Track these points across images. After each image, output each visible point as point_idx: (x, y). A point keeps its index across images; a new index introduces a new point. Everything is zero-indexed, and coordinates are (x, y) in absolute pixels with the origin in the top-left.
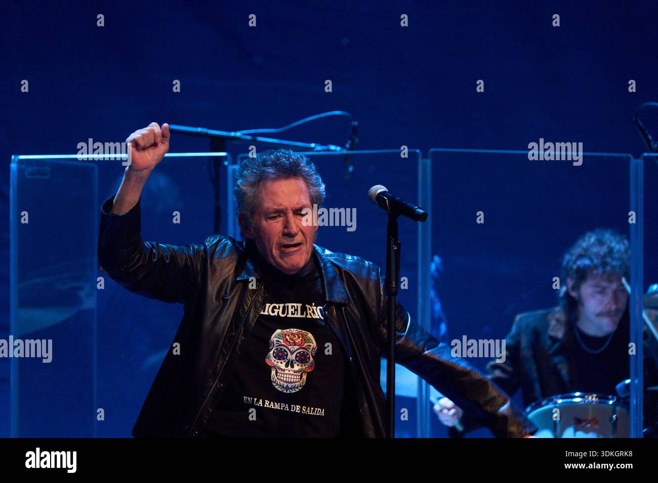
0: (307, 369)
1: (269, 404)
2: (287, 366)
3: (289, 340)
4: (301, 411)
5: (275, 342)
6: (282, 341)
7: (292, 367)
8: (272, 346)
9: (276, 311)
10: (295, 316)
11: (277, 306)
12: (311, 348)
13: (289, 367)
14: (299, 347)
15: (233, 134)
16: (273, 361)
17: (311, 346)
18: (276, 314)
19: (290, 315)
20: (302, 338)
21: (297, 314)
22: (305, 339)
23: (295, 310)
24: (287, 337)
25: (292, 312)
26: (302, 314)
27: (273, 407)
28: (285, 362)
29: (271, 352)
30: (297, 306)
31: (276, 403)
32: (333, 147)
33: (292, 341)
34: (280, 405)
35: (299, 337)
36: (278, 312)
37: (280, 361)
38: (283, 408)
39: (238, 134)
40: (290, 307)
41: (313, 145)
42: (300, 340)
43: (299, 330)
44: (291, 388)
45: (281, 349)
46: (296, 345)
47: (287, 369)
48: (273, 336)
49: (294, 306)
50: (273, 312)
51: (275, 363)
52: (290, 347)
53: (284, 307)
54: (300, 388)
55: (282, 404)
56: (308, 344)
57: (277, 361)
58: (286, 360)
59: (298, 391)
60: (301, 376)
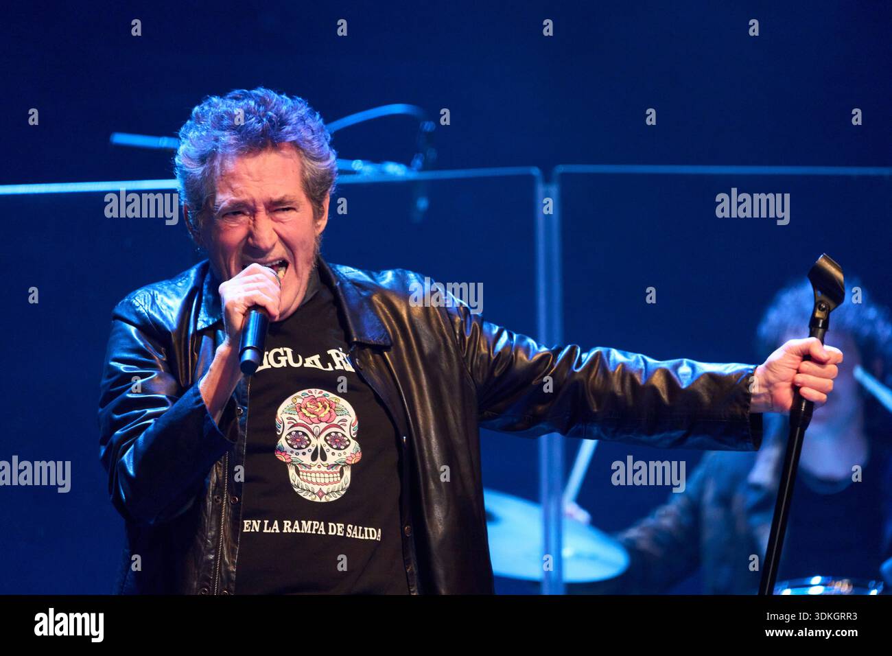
0: (351, 459)
1: (292, 527)
2: (314, 458)
3: (308, 415)
4: (345, 534)
5: (286, 421)
6: (296, 417)
7: (324, 458)
8: (282, 428)
9: (283, 359)
11: (281, 351)
12: (348, 423)
13: (319, 460)
14: (326, 425)
16: (288, 453)
17: (346, 421)
18: (283, 364)
20: (330, 408)
22: (336, 410)
24: (304, 411)
27: (298, 531)
28: (309, 451)
29: (282, 442)
31: (304, 522)
34: (312, 525)
35: (325, 407)
36: (287, 361)
37: (300, 452)
38: (317, 530)
42: (326, 412)
43: (325, 392)
44: (328, 494)
45: (297, 432)
46: (321, 422)
47: (314, 463)
48: (280, 411)
51: (293, 456)
52: (311, 427)
55: (315, 523)
56: (343, 417)
57: (295, 451)
58: (310, 447)
59: (339, 497)
60: (342, 473)
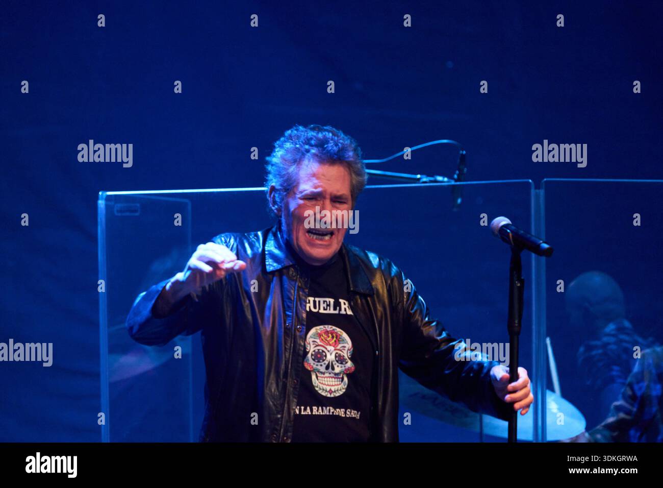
0: (347, 370)
1: (318, 411)
4: (346, 415)
5: (312, 343)
6: (318, 341)
8: (309, 347)
10: (328, 311)
12: (346, 349)
16: (312, 365)
17: (345, 347)
20: (336, 338)
21: (330, 310)
22: (340, 340)
25: (324, 308)
26: (335, 309)
27: (321, 413)
28: (325, 364)
29: (309, 357)
30: (329, 301)
32: (440, 178)
34: (329, 410)
35: (333, 337)
36: (310, 307)
37: (319, 364)
38: (333, 413)
40: (322, 302)
41: (419, 176)
43: (334, 327)
44: (335, 392)
45: (319, 350)
47: (327, 371)
48: (308, 336)
49: (326, 301)
51: (315, 366)
53: (315, 302)
54: (343, 391)
56: (343, 345)
57: (316, 364)
58: (326, 361)
59: (341, 393)
60: (343, 379)
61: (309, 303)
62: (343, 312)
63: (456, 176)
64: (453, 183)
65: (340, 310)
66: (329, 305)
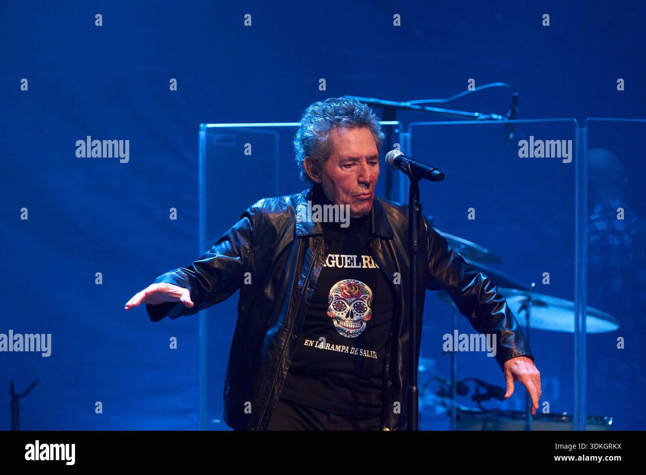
0: (366, 318)
1: (330, 347)
2: (347, 317)
3: (346, 293)
4: (359, 354)
5: (334, 297)
6: (340, 295)
7: (352, 317)
8: (331, 301)
9: (333, 262)
10: (352, 267)
11: (333, 256)
12: (367, 298)
13: (349, 317)
14: (355, 299)
15: (403, 104)
16: (334, 313)
17: (367, 297)
18: (333, 265)
19: (346, 266)
20: (359, 289)
21: (353, 265)
22: (362, 291)
23: (351, 261)
24: (345, 291)
25: (348, 263)
26: (358, 264)
27: (334, 350)
28: (345, 312)
29: (331, 307)
30: (353, 258)
31: (337, 346)
32: (495, 116)
33: (349, 294)
34: (341, 348)
35: (356, 289)
36: (335, 263)
37: (340, 313)
38: (344, 351)
39: (408, 104)
40: (346, 259)
41: (477, 114)
42: (357, 292)
43: (356, 281)
44: (352, 334)
45: (339, 302)
46: (353, 297)
47: (347, 319)
48: (331, 291)
49: (350, 258)
50: (331, 263)
51: (337, 315)
52: (347, 300)
53: (340, 259)
54: (360, 334)
55: (343, 347)
56: (365, 295)
57: (338, 312)
58: (346, 310)
59: (357, 336)
60: (362, 324)
61: (335, 260)
62: (364, 266)
63: (509, 115)
64: (506, 121)
65: (362, 265)
66: (352, 261)
